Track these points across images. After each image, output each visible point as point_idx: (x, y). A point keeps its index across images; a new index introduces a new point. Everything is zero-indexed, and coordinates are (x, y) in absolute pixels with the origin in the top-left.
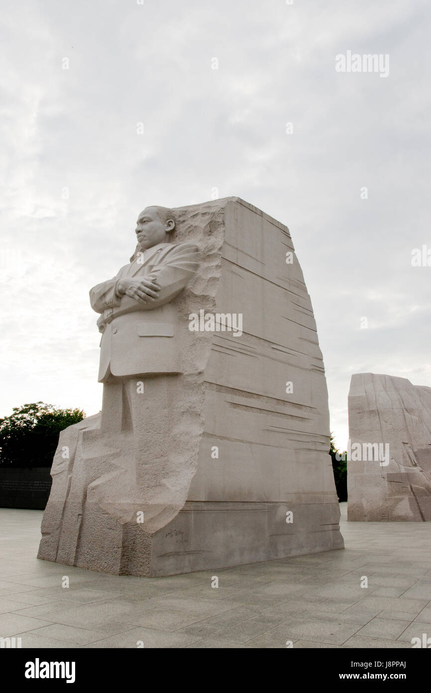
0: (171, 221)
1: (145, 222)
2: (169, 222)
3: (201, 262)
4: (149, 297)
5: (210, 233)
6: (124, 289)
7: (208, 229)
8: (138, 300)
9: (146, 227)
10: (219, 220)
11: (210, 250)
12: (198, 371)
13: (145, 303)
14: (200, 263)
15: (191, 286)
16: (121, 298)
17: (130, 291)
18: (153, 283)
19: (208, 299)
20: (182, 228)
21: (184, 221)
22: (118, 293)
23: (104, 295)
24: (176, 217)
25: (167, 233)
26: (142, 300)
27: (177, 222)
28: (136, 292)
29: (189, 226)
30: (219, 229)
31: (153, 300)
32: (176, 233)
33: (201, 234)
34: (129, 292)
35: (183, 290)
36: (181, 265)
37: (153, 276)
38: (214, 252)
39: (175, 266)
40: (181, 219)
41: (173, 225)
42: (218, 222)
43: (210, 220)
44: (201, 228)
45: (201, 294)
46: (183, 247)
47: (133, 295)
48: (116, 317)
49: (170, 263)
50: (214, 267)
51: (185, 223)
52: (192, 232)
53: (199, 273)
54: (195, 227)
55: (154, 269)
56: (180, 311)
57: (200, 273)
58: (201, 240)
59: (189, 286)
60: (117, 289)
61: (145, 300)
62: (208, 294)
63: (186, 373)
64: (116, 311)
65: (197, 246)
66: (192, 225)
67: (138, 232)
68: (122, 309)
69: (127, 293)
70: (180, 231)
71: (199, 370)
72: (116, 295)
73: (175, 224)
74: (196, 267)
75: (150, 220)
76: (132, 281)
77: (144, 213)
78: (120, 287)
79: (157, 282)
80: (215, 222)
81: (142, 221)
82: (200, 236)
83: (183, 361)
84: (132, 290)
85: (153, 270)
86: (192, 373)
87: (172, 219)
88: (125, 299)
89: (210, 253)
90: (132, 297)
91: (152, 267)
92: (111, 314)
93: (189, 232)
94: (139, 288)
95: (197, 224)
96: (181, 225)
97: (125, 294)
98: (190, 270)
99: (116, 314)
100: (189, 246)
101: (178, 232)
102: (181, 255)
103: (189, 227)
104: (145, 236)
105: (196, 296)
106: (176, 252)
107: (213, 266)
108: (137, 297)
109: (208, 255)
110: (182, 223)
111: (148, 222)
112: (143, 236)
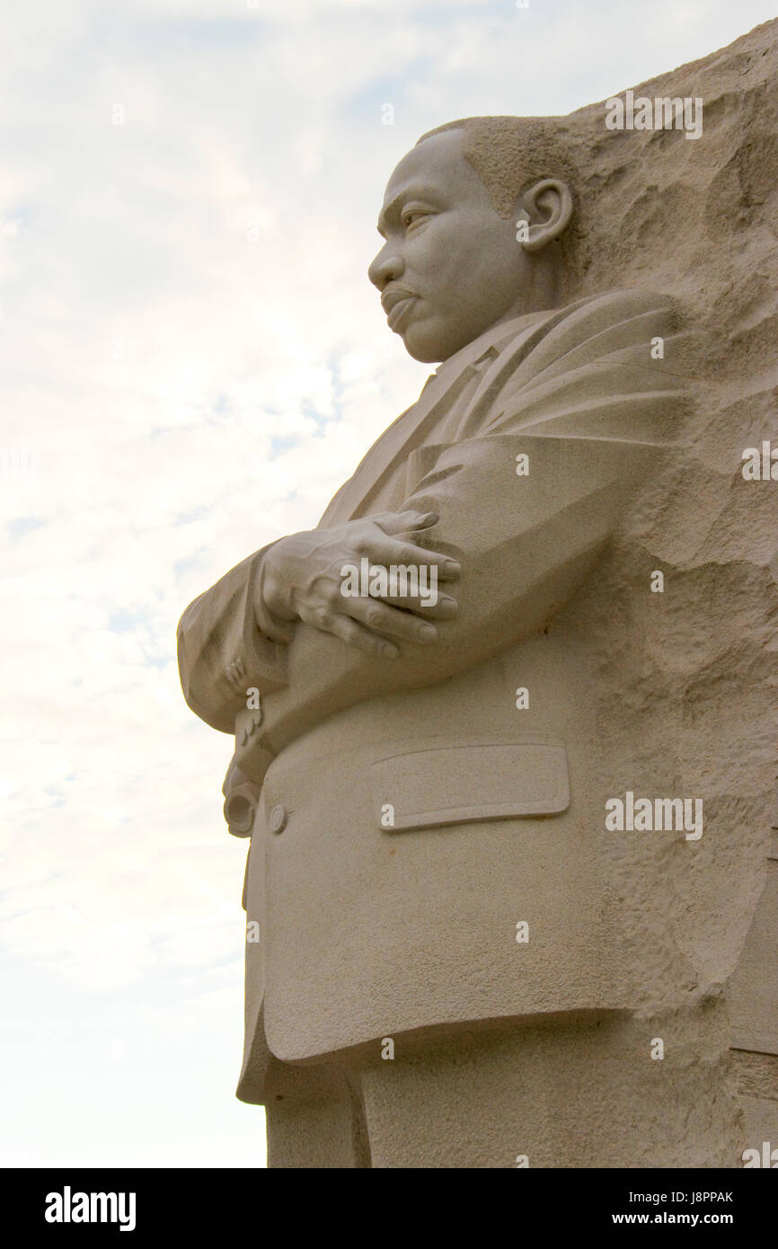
0: (553, 189)
1: (409, 220)
2: (542, 194)
3: (704, 385)
4: (403, 619)
5: (741, 215)
7: (734, 192)
8: (354, 643)
9: (418, 244)
11: (747, 310)
12: (695, 993)
13: (391, 650)
14: (698, 388)
15: (642, 529)
16: (285, 645)
17: (312, 602)
18: (418, 541)
19: (742, 579)
20: (608, 215)
21: (619, 173)
22: (264, 622)
23: (215, 638)
24: (578, 160)
25: (534, 255)
26: (371, 641)
27: (583, 189)
29: (642, 193)
31: (430, 630)
32: (583, 245)
33: (701, 228)
34: (311, 609)
35: (605, 554)
36: (577, 420)
37: (422, 506)
39: (540, 435)
40: (605, 165)
41: (561, 208)
43: (738, 140)
44: (695, 193)
45: (700, 562)
46: (587, 321)
47: (327, 621)
49: (516, 419)
51: (626, 184)
52: (657, 227)
53: (692, 445)
54: (670, 193)
55: (442, 464)
56: (603, 669)
57: (698, 446)
58: (696, 263)
59: (637, 527)
60: (258, 602)
61: (388, 638)
62: (736, 557)
63: (643, 1012)
64: (271, 714)
65: (669, 299)
66: (652, 189)
67: (383, 278)
68: (296, 698)
69: (302, 612)
70: (601, 231)
71: (703, 989)
72: (258, 629)
73: (575, 196)
74: (671, 415)
75: (435, 205)
76: (317, 550)
77: (407, 169)
78: (270, 588)
79: (443, 533)
81: (395, 220)
82: (693, 239)
83: (628, 943)
85: (431, 473)
86: (675, 1006)
87: (555, 171)
88: (305, 648)
89: (748, 324)
90: (326, 630)
91: (432, 454)
92: (260, 732)
93: (645, 227)
95: (675, 175)
96: (607, 200)
97: (296, 620)
98: (640, 439)
99: (275, 728)
100: (626, 310)
101: (592, 237)
102: (576, 365)
103: (645, 200)
104: (419, 297)
105: (677, 576)
106: (550, 358)
108: (346, 629)
110: (606, 185)
111: (426, 218)
112: (410, 295)
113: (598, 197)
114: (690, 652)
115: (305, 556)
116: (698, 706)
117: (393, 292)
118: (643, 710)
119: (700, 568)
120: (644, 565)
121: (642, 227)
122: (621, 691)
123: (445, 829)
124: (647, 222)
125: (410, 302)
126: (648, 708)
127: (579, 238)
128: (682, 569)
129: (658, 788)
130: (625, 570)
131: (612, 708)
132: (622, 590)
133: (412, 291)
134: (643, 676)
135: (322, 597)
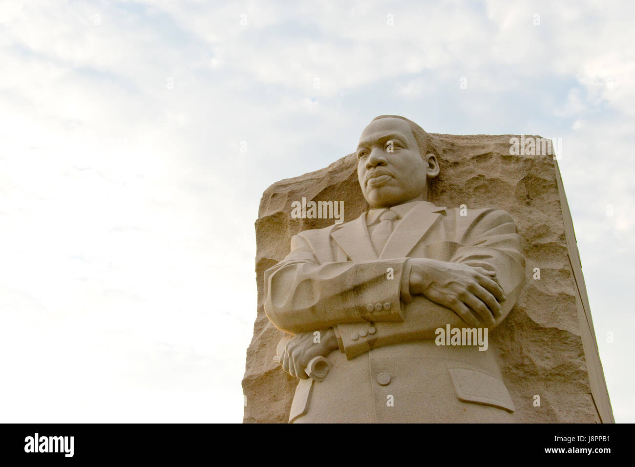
0: (434, 158)
2: (431, 159)
4: (489, 313)
5: (528, 200)
6: (427, 284)
7: (524, 191)
9: (395, 157)
10: (546, 178)
11: (540, 236)
17: (445, 291)
19: (567, 338)
20: (454, 178)
21: (457, 164)
23: (358, 288)
25: (428, 180)
26: (473, 316)
27: (441, 163)
28: (462, 296)
29: (474, 175)
30: (544, 195)
33: (513, 200)
34: (443, 294)
35: (513, 309)
37: (486, 267)
38: (547, 240)
39: (509, 255)
41: (437, 167)
42: (545, 180)
43: (525, 174)
45: (551, 326)
47: (454, 302)
48: (379, 347)
50: (555, 273)
51: (460, 169)
52: (483, 190)
58: (515, 210)
60: (407, 281)
62: (565, 328)
64: (384, 331)
66: (481, 176)
68: (404, 329)
69: (433, 293)
70: (452, 182)
76: (449, 270)
78: (416, 278)
79: (499, 281)
80: (537, 179)
81: (382, 143)
84: (452, 290)
87: (434, 153)
89: (541, 241)
90: (446, 306)
93: (477, 188)
94: (471, 289)
95: (494, 175)
96: (452, 171)
97: (424, 295)
99: (383, 339)
102: (502, 232)
103: (476, 178)
104: (394, 177)
105: (537, 328)
106: (492, 225)
107: (553, 270)
108: (463, 308)
109: (536, 246)
110: (450, 166)
111: (400, 148)
112: (390, 175)
113: (448, 169)
114: (544, 360)
115: (444, 270)
116: (548, 383)
117: (383, 170)
118: (523, 378)
119: (550, 328)
120: (524, 320)
121: (475, 188)
122: (510, 367)
123: (483, 406)
124: (477, 187)
125: (389, 177)
126: (525, 377)
127: (439, 180)
128: (542, 326)
129: (537, 412)
130: (516, 319)
131: (506, 372)
132: (513, 326)
133: (392, 174)
134: (524, 363)
135: (455, 291)
